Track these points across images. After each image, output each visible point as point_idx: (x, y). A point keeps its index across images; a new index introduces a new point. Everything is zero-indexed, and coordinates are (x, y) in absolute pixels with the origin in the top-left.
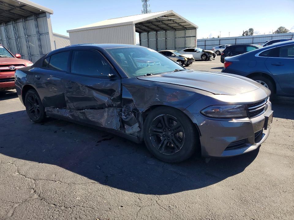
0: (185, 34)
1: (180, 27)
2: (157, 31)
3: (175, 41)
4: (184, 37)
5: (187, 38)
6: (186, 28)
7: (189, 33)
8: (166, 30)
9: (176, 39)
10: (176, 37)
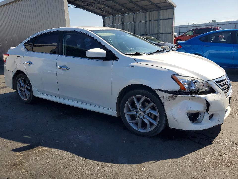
0: (159, 16)
1: (153, 6)
2: (123, 13)
3: (146, 26)
4: (158, 20)
5: (161, 21)
6: (159, 7)
7: (164, 14)
8: (134, 12)
9: (147, 23)
10: (147, 20)
